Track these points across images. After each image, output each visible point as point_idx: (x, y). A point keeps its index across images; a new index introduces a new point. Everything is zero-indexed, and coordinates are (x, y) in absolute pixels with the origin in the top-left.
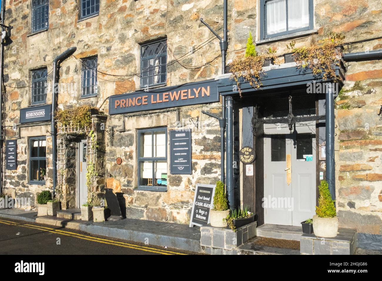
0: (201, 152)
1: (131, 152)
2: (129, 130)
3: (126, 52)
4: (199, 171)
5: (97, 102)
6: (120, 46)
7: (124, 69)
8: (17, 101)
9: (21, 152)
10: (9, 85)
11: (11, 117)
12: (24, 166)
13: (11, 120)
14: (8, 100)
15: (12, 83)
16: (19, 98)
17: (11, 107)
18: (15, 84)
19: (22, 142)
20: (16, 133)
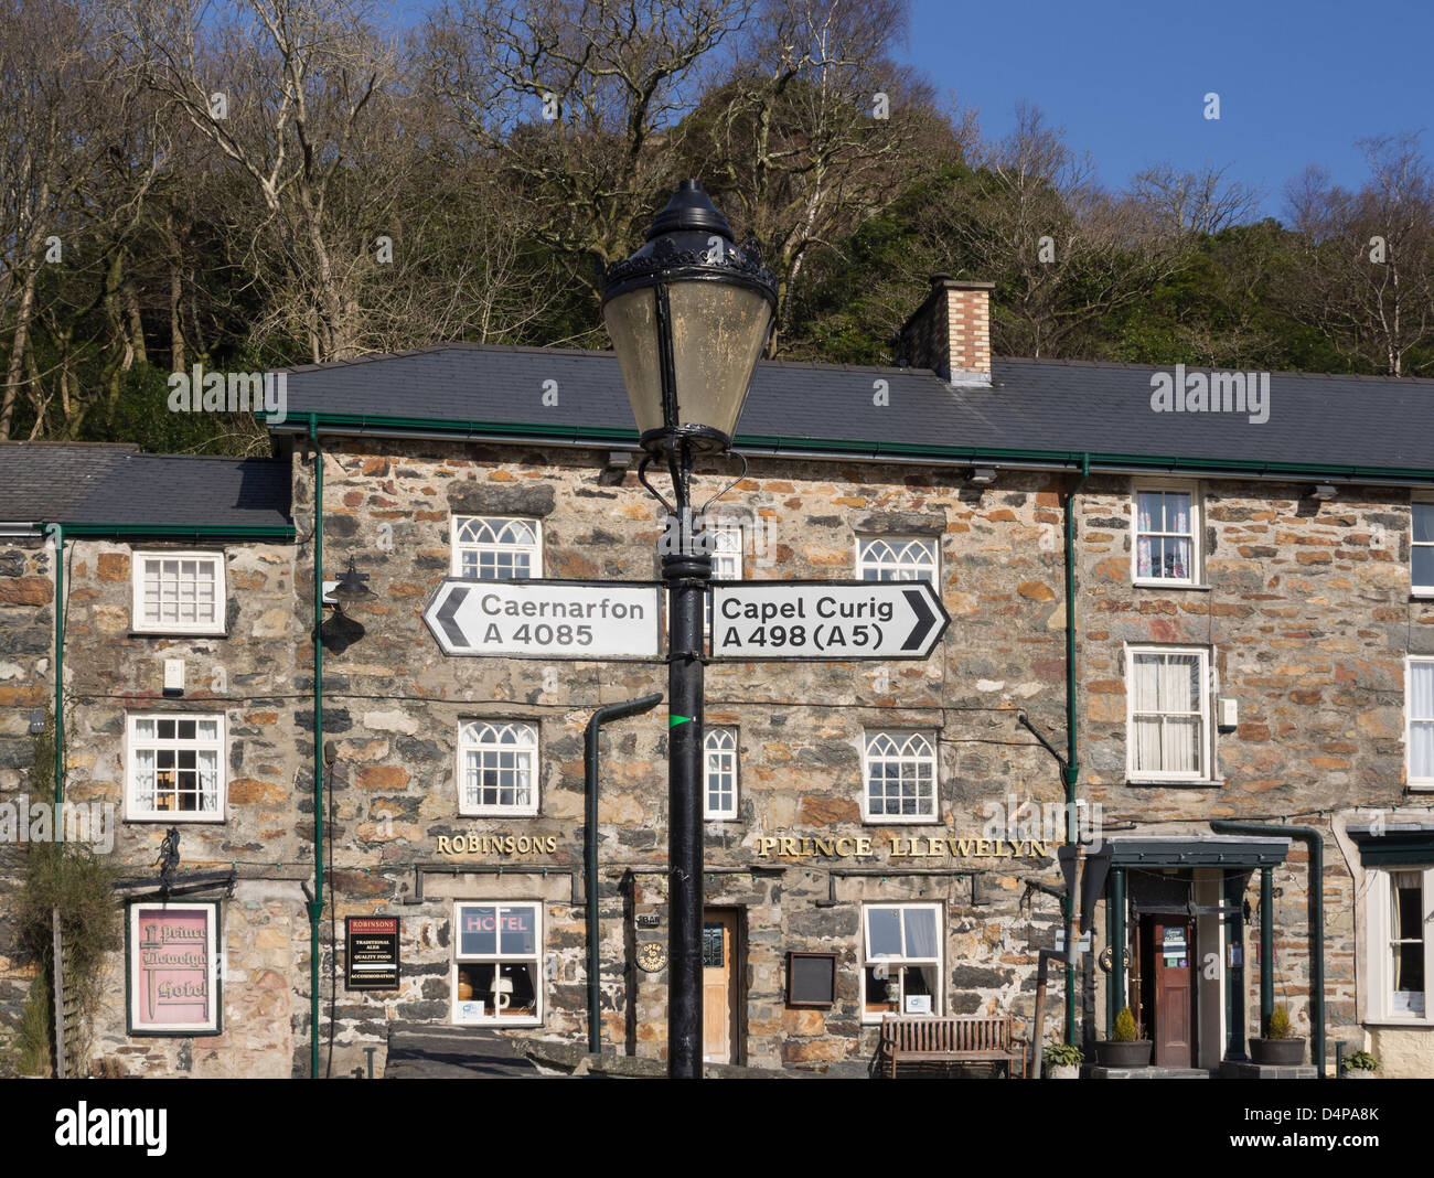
0: (1022, 951)
1: (851, 950)
2: (844, 903)
3: (831, 738)
4: (1017, 984)
5: (744, 835)
6: (811, 721)
7: (829, 773)
8: (401, 794)
9: (419, 938)
10: (351, 742)
11: (367, 836)
12: (439, 981)
13: (367, 845)
14: (348, 786)
15: (372, 740)
16: (410, 787)
17: (366, 808)
18: (387, 743)
19: (428, 913)
20: (392, 885)
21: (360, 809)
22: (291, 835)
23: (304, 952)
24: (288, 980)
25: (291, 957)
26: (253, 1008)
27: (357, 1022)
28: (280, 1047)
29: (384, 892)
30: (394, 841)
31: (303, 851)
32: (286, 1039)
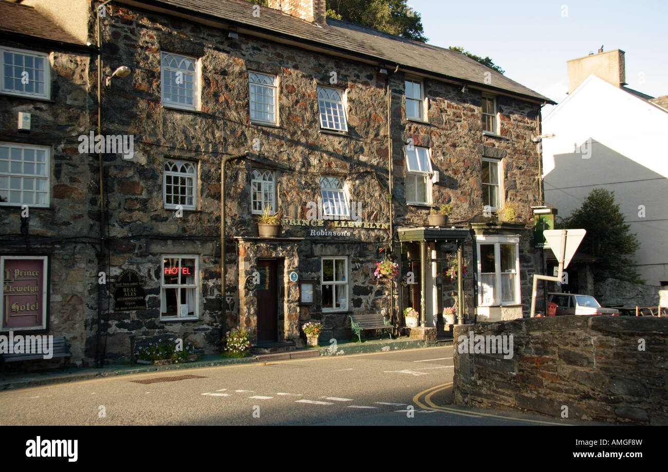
0: (375, 279)
1: (318, 279)
2: (315, 256)
8: (139, 197)
9: (146, 275)
10: (115, 167)
11: (124, 219)
12: (155, 298)
13: (123, 224)
14: (114, 191)
15: (126, 167)
16: (144, 193)
17: (123, 203)
18: (132, 169)
19: (150, 261)
20: (134, 246)
21: (120, 204)
22: (86, 217)
23: (92, 283)
24: (84, 300)
25: (85, 287)
26: (65, 316)
27: (116, 322)
28: (79, 338)
29: (130, 250)
30: (135, 222)
31: (91, 226)
32: (82, 334)
